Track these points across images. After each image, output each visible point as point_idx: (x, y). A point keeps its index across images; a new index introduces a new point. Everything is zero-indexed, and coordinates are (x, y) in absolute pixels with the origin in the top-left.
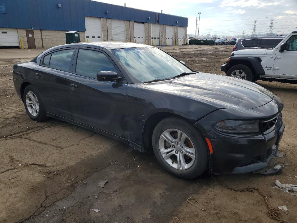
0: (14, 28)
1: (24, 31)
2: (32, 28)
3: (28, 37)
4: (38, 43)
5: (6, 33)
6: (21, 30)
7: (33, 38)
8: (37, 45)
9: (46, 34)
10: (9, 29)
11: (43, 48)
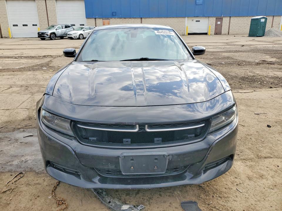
0: (206, 17)
1: (215, 19)
2: (222, 16)
3: (216, 25)
4: (224, 30)
5: (199, 21)
6: (212, 18)
7: (221, 25)
8: (223, 33)
9: (234, 20)
10: (202, 18)
11: (228, 34)
